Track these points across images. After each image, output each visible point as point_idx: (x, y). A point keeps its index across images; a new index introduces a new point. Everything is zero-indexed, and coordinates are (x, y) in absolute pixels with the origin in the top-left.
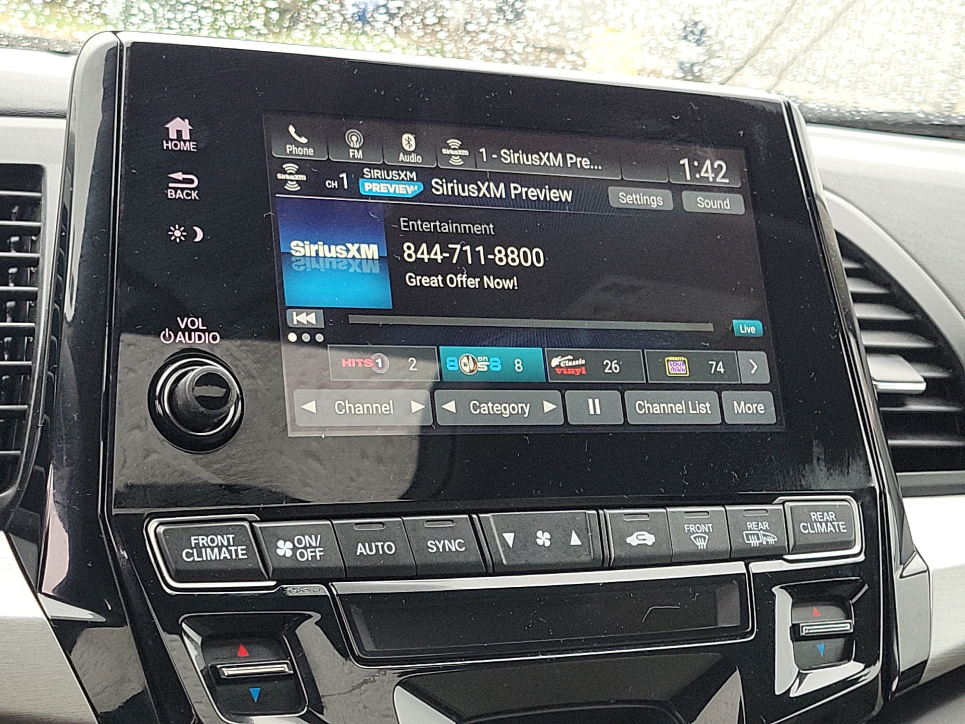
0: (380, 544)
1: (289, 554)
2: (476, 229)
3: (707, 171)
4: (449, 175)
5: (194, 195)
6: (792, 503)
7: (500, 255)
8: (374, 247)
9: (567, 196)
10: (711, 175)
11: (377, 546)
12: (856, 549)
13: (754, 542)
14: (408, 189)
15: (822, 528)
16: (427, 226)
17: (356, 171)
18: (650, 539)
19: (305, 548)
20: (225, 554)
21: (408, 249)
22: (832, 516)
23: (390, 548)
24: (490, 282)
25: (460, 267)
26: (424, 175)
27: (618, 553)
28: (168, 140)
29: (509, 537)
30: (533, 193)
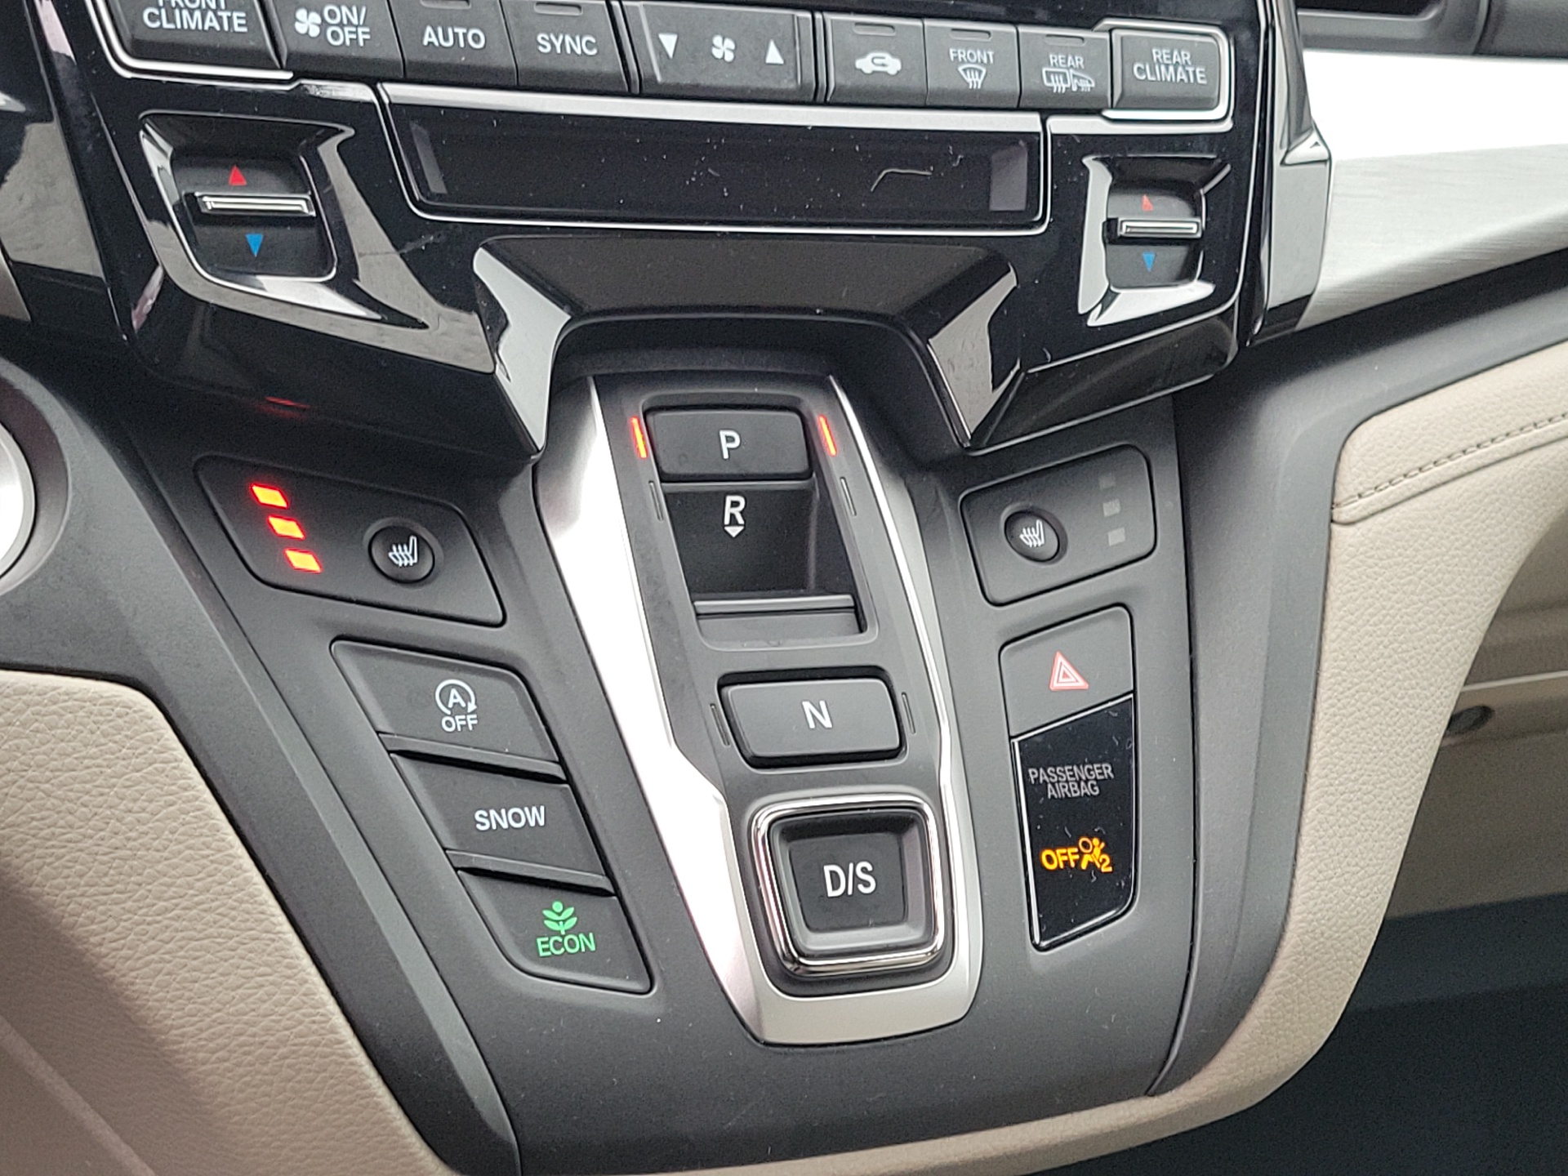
0: (460, 31)
1: (315, 32)
6: (1124, 30)
11: (456, 35)
12: (1219, 112)
13: (1058, 85)
15: (1169, 75)
18: (893, 65)
19: (341, 25)
20: (211, 22)
22: (1186, 57)
23: (476, 38)
27: (842, 81)
29: (669, 41)
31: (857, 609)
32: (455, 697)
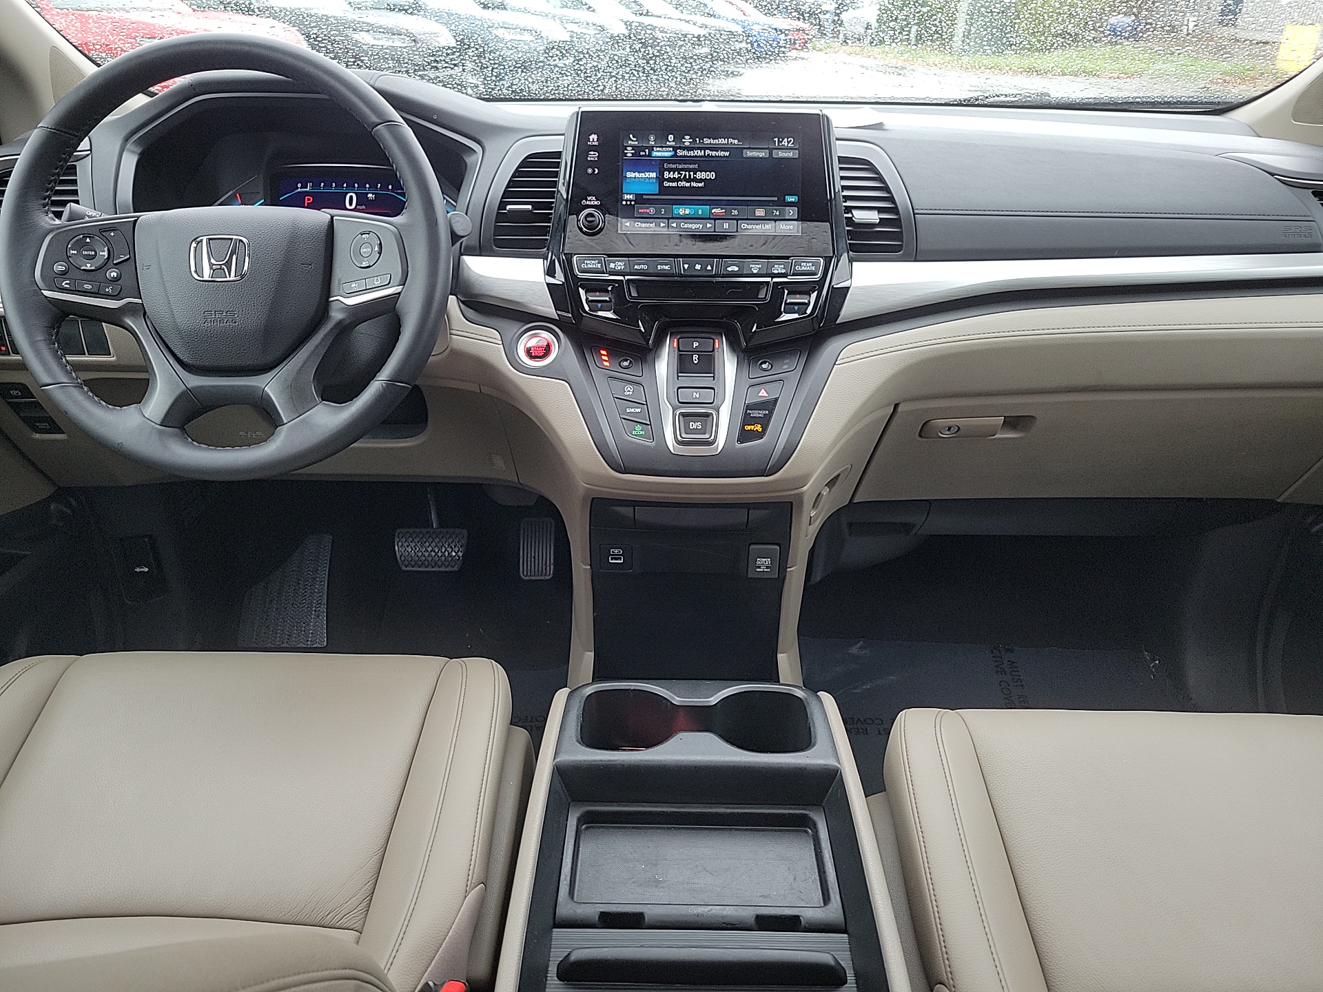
0: (642, 266)
1: (614, 267)
2: (691, 166)
3: (785, 142)
4: (684, 149)
5: (596, 159)
6: (795, 259)
7: (699, 175)
8: (655, 174)
9: (727, 154)
10: (786, 144)
12: (817, 277)
13: (777, 271)
14: (668, 154)
15: (806, 268)
16: (674, 166)
17: (651, 149)
18: (737, 269)
19: (619, 266)
20: (595, 266)
21: (666, 175)
22: (811, 264)
23: (646, 267)
24: (694, 184)
25: (685, 179)
26: (675, 149)
27: (724, 273)
28: (589, 141)
29: (686, 266)
30: (714, 153)
31: (714, 377)
32: (629, 389)
